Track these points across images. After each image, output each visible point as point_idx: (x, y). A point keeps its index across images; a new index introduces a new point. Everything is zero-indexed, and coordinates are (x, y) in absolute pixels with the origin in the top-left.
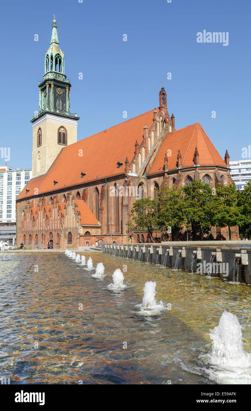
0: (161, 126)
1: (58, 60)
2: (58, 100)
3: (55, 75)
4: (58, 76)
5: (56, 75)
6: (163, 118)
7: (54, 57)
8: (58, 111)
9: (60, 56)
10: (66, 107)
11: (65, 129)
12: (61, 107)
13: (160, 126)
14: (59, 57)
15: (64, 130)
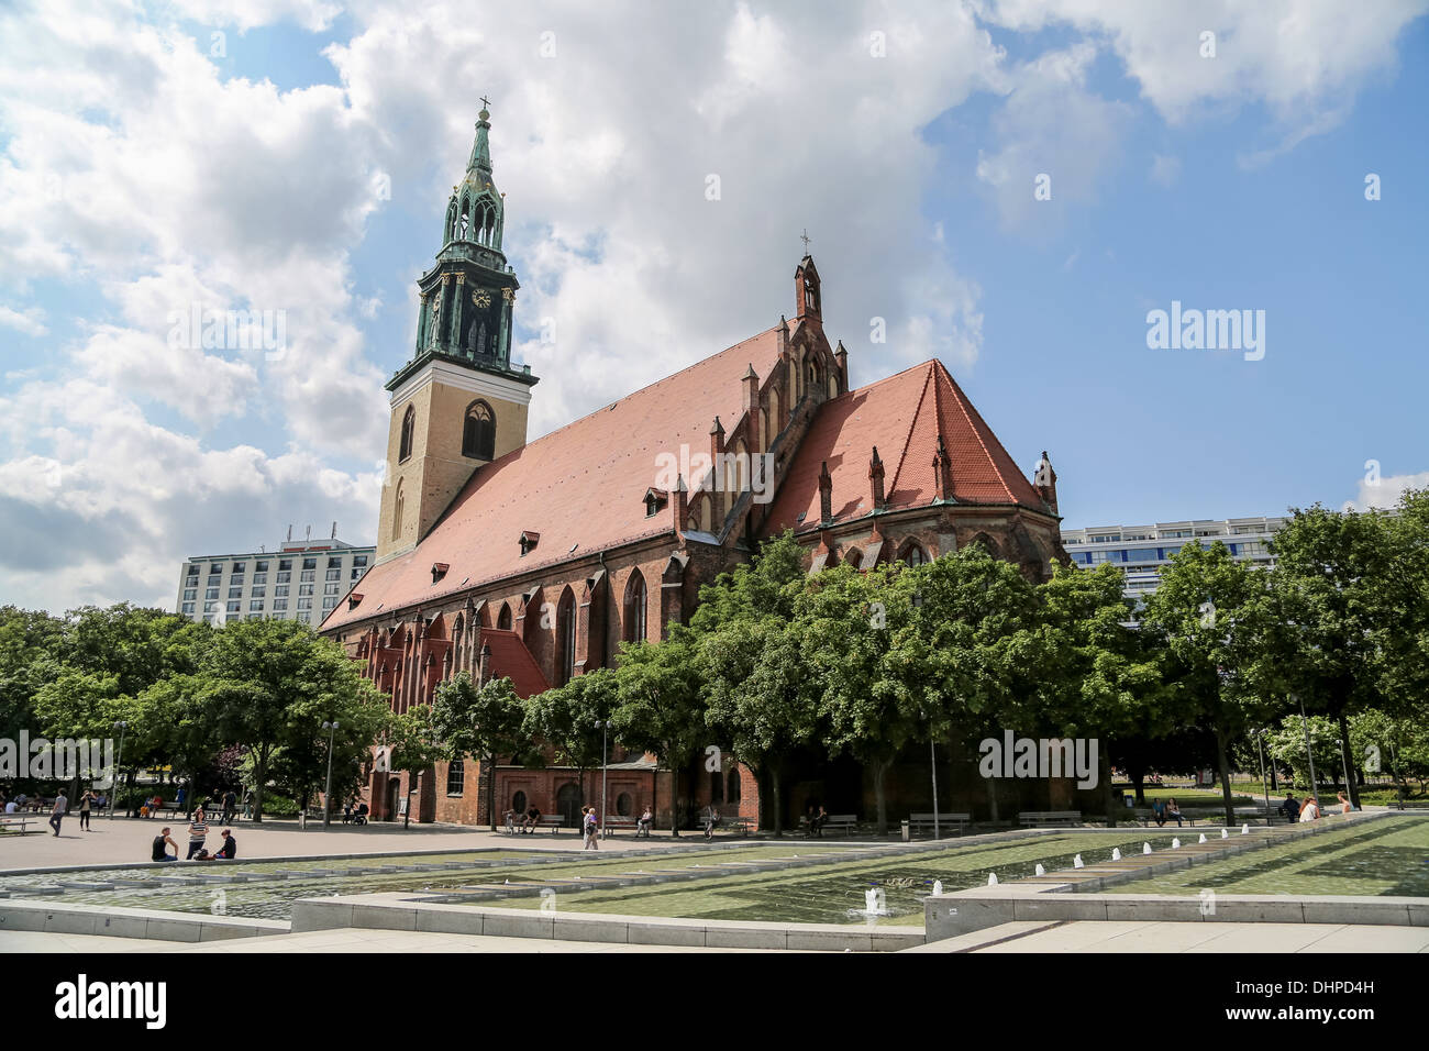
0: (802, 377)
1: (485, 213)
2: (474, 323)
3: (471, 252)
4: (482, 255)
5: (475, 254)
6: (808, 349)
7: (472, 202)
8: (470, 355)
9: (492, 203)
10: (498, 343)
11: (490, 410)
12: (481, 344)
13: (798, 374)
14: (487, 205)
15: (486, 411)
